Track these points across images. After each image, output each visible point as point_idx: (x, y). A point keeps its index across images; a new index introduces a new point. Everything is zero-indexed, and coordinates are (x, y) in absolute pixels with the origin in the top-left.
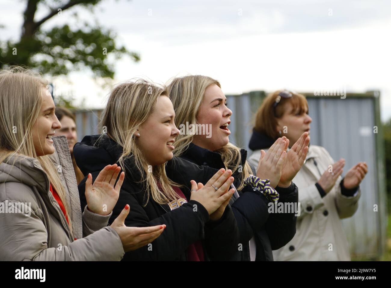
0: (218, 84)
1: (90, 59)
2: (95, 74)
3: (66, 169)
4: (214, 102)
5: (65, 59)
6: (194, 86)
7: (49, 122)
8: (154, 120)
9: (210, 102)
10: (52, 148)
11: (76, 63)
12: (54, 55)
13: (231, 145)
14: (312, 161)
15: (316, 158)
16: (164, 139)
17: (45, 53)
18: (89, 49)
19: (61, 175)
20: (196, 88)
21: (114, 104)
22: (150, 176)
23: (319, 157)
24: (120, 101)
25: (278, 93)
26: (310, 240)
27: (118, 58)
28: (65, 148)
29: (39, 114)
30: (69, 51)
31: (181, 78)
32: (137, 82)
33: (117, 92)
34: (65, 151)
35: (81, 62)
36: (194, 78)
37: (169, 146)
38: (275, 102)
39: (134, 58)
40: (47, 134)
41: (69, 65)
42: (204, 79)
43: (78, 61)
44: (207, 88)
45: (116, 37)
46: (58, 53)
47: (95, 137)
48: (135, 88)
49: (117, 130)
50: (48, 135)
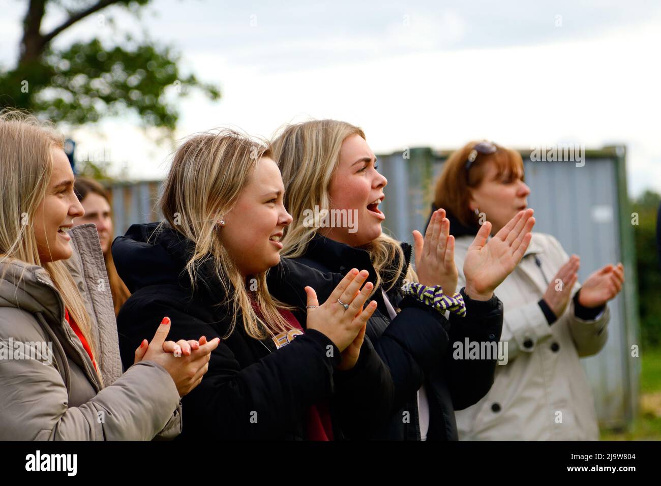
0: (361, 134)
1: (135, 95)
2: (145, 121)
3: (94, 281)
4: (358, 165)
5: (93, 96)
6: (323, 138)
7: (63, 205)
8: (249, 198)
9: (351, 164)
10: (69, 247)
11: (112, 102)
12: (75, 90)
13: (384, 236)
14: (532, 260)
15: (538, 253)
16: (265, 230)
17: (60, 86)
18: (134, 80)
19: (85, 293)
20: (326, 141)
21: (181, 170)
22: (241, 292)
23: (544, 252)
24: (192, 165)
25: (473, 146)
26: (527, 393)
27: (183, 94)
28: (94, 245)
29: (46, 191)
30: (101, 84)
31: (298, 124)
32: (221, 133)
33: (186, 151)
34: (94, 250)
35: (121, 101)
36: (321, 123)
37: (274, 242)
38: (467, 160)
39: (211, 94)
40: (60, 225)
41: (100, 106)
42: (338, 125)
43: (115, 99)
44: (344, 140)
45: (178, 58)
46: (81, 87)
47: (148, 227)
48: (217, 144)
49: (186, 215)
50: (61, 227)
